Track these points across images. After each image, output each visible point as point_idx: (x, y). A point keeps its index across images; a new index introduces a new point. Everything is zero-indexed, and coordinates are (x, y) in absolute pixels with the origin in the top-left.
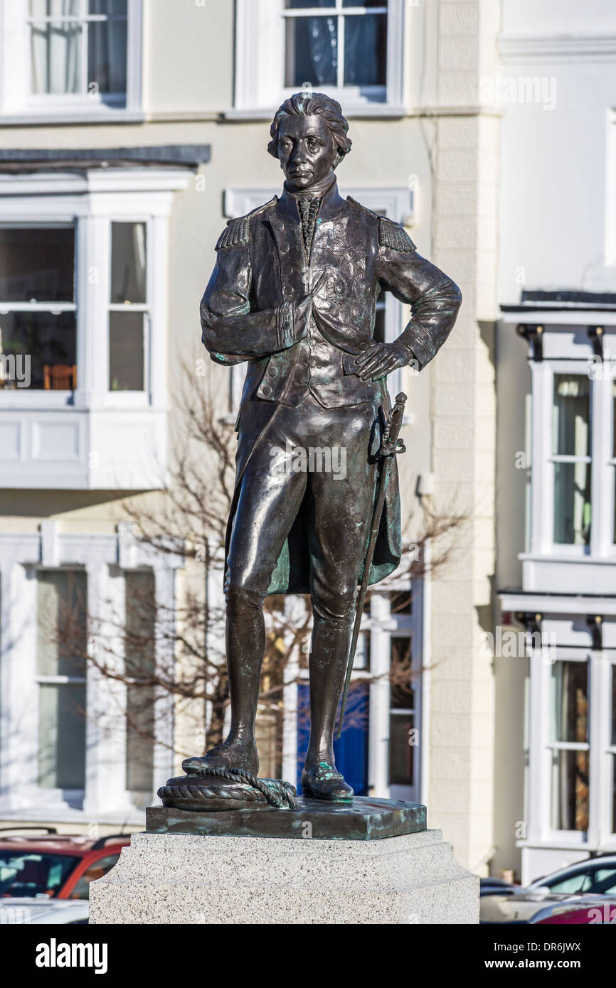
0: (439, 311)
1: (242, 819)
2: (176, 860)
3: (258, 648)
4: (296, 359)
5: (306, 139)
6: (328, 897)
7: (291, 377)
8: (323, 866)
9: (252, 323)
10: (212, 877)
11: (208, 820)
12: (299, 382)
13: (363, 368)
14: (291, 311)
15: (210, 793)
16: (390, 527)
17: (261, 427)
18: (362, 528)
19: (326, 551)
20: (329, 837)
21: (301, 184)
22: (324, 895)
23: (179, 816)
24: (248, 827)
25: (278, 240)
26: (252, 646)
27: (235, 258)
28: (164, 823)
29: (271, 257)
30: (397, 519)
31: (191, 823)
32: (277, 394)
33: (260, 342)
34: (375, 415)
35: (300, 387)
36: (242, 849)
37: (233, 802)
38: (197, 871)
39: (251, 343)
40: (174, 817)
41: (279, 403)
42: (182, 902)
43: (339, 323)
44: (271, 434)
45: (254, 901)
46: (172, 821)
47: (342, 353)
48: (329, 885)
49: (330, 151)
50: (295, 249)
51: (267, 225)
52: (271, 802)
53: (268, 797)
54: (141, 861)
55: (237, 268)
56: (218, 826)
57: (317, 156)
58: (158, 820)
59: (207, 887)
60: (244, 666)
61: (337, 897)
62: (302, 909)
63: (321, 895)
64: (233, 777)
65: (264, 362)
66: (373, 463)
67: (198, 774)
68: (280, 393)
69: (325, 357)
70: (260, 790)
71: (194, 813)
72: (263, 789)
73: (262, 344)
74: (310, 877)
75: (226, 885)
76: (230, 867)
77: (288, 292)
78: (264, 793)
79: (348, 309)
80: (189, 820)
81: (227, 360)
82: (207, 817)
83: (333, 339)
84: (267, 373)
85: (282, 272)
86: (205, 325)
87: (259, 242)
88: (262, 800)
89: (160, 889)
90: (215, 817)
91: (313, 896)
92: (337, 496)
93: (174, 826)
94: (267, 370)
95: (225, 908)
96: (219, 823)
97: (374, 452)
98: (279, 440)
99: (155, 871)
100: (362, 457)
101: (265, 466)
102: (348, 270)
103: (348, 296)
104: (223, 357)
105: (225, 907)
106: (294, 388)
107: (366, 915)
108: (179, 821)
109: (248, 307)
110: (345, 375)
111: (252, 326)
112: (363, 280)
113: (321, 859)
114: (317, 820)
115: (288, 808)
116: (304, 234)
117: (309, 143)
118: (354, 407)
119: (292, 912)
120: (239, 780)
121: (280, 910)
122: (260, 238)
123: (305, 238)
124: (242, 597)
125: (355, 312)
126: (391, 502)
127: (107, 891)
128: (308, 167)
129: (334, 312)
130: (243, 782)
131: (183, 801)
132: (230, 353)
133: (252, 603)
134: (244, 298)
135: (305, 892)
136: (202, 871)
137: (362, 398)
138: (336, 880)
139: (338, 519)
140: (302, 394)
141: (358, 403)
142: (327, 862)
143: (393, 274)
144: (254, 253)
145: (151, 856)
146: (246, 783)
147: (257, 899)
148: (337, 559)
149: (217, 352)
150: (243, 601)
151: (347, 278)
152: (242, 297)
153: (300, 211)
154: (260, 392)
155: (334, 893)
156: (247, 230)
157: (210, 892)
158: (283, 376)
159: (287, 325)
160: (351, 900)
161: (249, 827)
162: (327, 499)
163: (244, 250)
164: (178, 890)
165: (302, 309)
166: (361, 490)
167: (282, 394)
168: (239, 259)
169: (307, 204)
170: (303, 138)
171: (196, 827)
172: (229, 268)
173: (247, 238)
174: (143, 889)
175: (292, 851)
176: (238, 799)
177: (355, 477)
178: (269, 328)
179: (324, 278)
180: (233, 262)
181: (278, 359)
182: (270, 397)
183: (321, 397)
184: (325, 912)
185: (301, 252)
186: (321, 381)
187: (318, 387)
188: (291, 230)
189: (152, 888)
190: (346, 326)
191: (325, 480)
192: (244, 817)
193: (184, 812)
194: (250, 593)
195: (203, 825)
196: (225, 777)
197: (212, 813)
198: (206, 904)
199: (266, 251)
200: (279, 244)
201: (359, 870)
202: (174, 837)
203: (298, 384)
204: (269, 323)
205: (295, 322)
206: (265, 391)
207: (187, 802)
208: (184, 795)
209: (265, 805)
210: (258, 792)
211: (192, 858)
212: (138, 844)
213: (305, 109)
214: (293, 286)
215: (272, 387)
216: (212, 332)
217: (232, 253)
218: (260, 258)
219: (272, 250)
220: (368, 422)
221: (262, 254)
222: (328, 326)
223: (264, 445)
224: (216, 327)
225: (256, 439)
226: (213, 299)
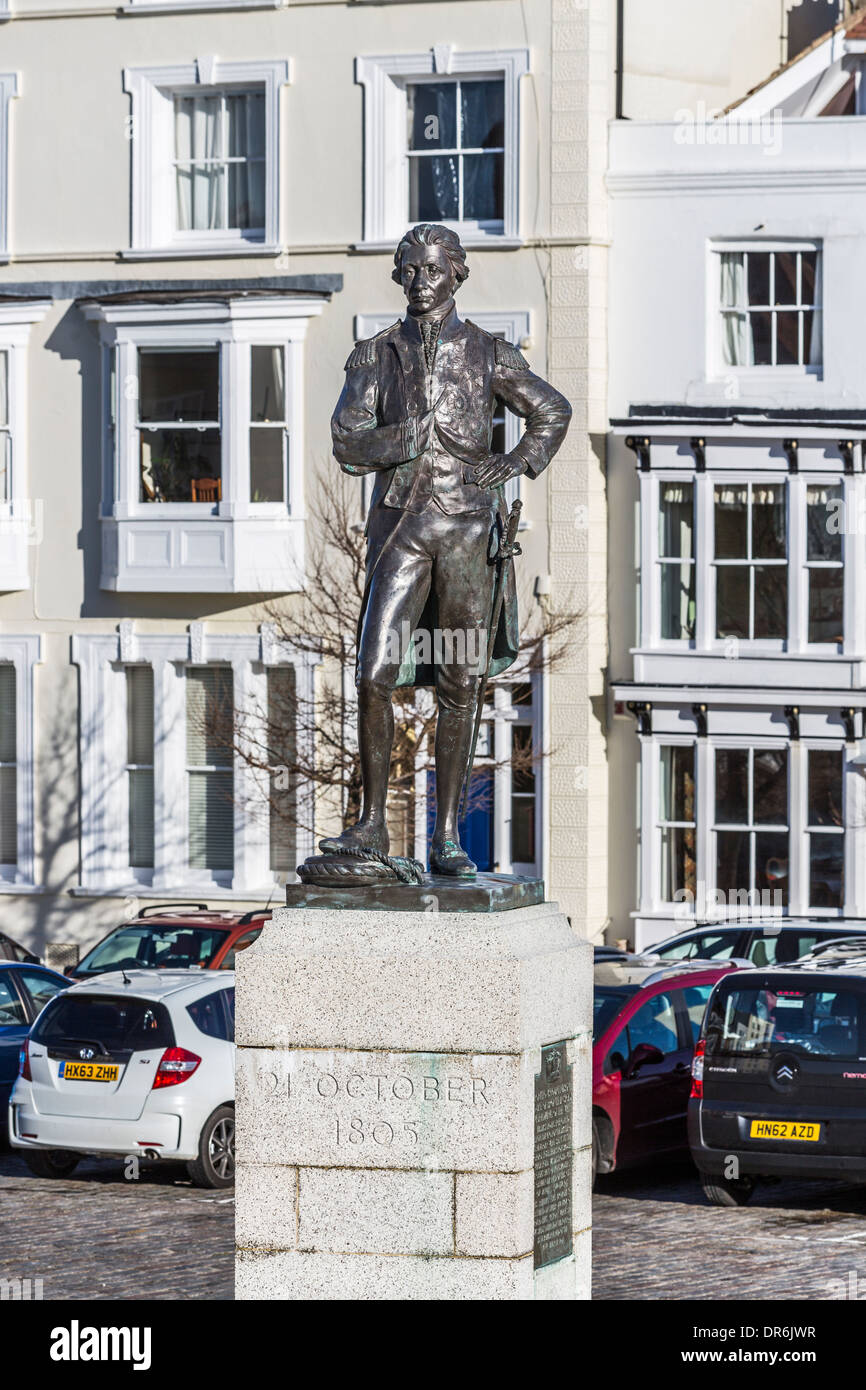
0: (551, 424)
1: (375, 895)
2: (314, 931)
3: (387, 736)
4: (420, 469)
5: (427, 267)
6: (455, 965)
7: (416, 486)
8: (450, 936)
9: (379, 436)
10: (347, 948)
11: (343, 896)
12: (423, 491)
13: (482, 477)
14: (415, 425)
15: (345, 871)
16: (508, 623)
17: (388, 533)
18: (481, 625)
20: (455, 910)
21: (423, 308)
22: (451, 962)
23: (317, 892)
24: (380, 901)
25: (402, 359)
26: (382, 737)
27: (362, 377)
28: (304, 899)
29: (396, 375)
30: (515, 616)
31: (328, 898)
32: (403, 502)
33: (386, 453)
34: (493, 520)
35: (425, 495)
36: (375, 921)
37: (366, 879)
38: (334, 942)
39: (379, 455)
40: (311, 892)
41: (404, 510)
42: (321, 971)
43: (459, 436)
44: (398, 538)
45: (387, 969)
46: (310, 897)
47: (463, 463)
48: (455, 954)
49: (450, 277)
50: (418, 368)
51: (392, 346)
52: (401, 878)
53: (398, 873)
54: (282, 934)
55: (365, 386)
56: (353, 900)
57: (437, 283)
58: (297, 896)
59: (343, 956)
60: (375, 753)
61: (463, 965)
62: (431, 975)
63: (448, 963)
65: (390, 472)
66: (492, 565)
67: (333, 853)
68: (405, 501)
69: (446, 467)
70: (391, 867)
71: (330, 889)
72: (393, 866)
73: (388, 456)
74: (438, 947)
75: (360, 955)
76: (363, 939)
77: (412, 408)
78: (394, 870)
79: (467, 423)
81: (358, 471)
82: (342, 892)
83: (454, 451)
84: (393, 483)
85: (406, 389)
86: (335, 438)
87: (385, 362)
88: (392, 877)
89: (301, 958)
90: (349, 892)
91: (441, 963)
92: (459, 595)
93: (312, 901)
94: (394, 480)
96: (354, 898)
97: (492, 555)
98: (406, 544)
99: (295, 943)
100: (481, 559)
101: (393, 568)
102: (467, 387)
103: (467, 411)
104: (353, 468)
105: (360, 974)
106: (418, 496)
108: (317, 896)
109: (375, 421)
111: (380, 440)
112: (481, 397)
113: (448, 929)
114: (443, 894)
115: (416, 883)
116: (426, 354)
117: (430, 271)
118: (473, 513)
119: (421, 980)
120: (371, 858)
121: (410, 978)
122: (385, 358)
123: (427, 358)
124: (372, 690)
125: (473, 426)
126: (509, 600)
127: (252, 959)
128: (429, 292)
129: (454, 426)
130: (375, 860)
131: (320, 878)
132: (359, 465)
133: (382, 695)
134: (371, 414)
135: (433, 960)
136: (338, 942)
137: (481, 504)
138: (461, 949)
139: (459, 617)
140: (426, 502)
141: (477, 509)
142: (453, 932)
143: (508, 390)
144: (380, 373)
145: (292, 928)
146: (378, 861)
147: (389, 966)
149: (347, 463)
150: (372, 693)
151: (466, 395)
152: (369, 412)
153: (423, 333)
154: (387, 500)
155: (460, 961)
156: (374, 351)
157: (346, 960)
158: (408, 485)
159: (411, 438)
160: (475, 967)
161: (383, 902)
162: (449, 599)
163: (369, 370)
164: (316, 960)
165: (425, 423)
166: (481, 590)
167: (408, 502)
168: (367, 378)
169: (428, 327)
170: (424, 266)
171: (333, 902)
172: (357, 386)
173: (373, 358)
174: (284, 959)
175: (421, 922)
176: (370, 876)
177: (475, 577)
178: (395, 441)
179: (444, 394)
180: (361, 380)
181: (403, 470)
182: (396, 504)
183: (442, 504)
184: (452, 979)
185: (423, 371)
186: (443, 490)
187: (441, 495)
188: (413, 351)
189: (293, 957)
190: (466, 438)
191: (448, 581)
192: (376, 892)
193: (321, 888)
194: (379, 686)
195: (339, 900)
197: (347, 889)
198: (342, 973)
199: (391, 371)
200: (403, 364)
201: (482, 938)
202: (312, 911)
203: (422, 493)
204: (395, 437)
205: (418, 436)
206: (392, 499)
207: (323, 879)
208: (321, 873)
209: (396, 881)
210: (389, 869)
211: (329, 930)
212: (279, 918)
213: (426, 240)
214: (417, 402)
215: (398, 495)
216: (342, 445)
217: (360, 372)
218: (386, 375)
219: (397, 369)
220: (487, 526)
221: (387, 372)
222: (449, 439)
223: (391, 549)
224: (346, 441)
225: (384, 542)
226: (342, 414)
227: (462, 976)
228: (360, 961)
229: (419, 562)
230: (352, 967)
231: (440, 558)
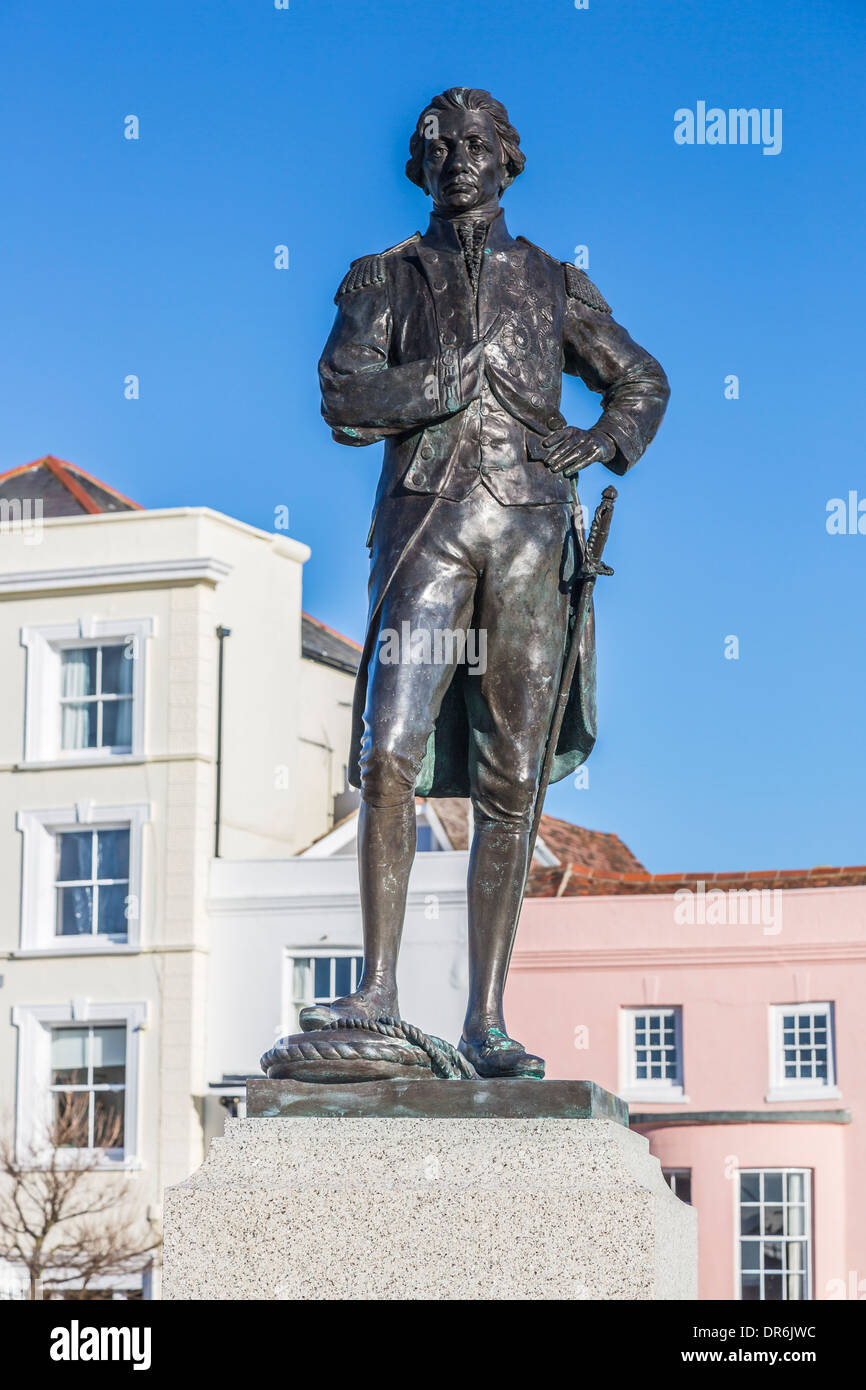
0: (646, 395)
1: (396, 1093)
2: (297, 1154)
3: (407, 849)
4: (461, 434)
5: (467, 142)
6: (541, 1202)
7: (454, 460)
8: (528, 1157)
10: (354, 1178)
11: (343, 1095)
12: (465, 466)
13: (553, 454)
14: (456, 361)
15: (350, 1051)
16: (584, 691)
17: (410, 531)
18: (550, 685)
19: (498, 718)
20: (531, 1116)
21: (461, 202)
22: (534, 1198)
23: (299, 1091)
24: (405, 1104)
25: (431, 274)
26: (399, 846)
27: (367, 303)
28: (275, 1102)
29: (420, 298)
30: (591, 681)
31: (317, 1102)
32: (434, 482)
33: (410, 405)
34: (568, 526)
35: (467, 474)
36: (398, 1136)
37: (383, 1066)
38: (331, 1170)
39: (398, 407)
40: (290, 1092)
41: (436, 494)
42: (311, 1216)
43: (520, 385)
44: (425, 539)
45: (424, 1211)
47: (525, 429)
48: (539, 1183)
50: (456, 285)
51: (412, 260)
52: (438, 1069)
53: (433, 1059)
54: (241, 1158)
55: (372, 314)
56: (357, 1104)
57: (483, 165)
58: (264, 1098)
59: (349, 1191)
60: (387, 875)
61: (556, 1201)
62: (500, 1220)
63: (529, 1199)
64: (383, 1028)
65: (412, 441)
66: (566, 593)
67: (327, 1028)
68: (438, 482)
69: (501, 433)
70: (423, 1047)
71: (322, 1085)
72: (428, 1047)
73: (413, 408)
74: (508, 1174)
75: (378, 1188)
76: (381, 1163)
77: (448, 342)
78: (429, 1053)
79: (532, 369)
80: (313, 1096)
81: (360, 435)
82: (340, 1090)
83: (512, 407)
84: (418, 454)
85: (439, 313)
86: (327, 388)
87: (402, 281)
88: (424, 1065)
89: (276, 1195)
90: (354, 1091)
91: (518, 1200)
92: (517, 636)
93: (290, 1106)
94: (419, 450)
95: (378, 1223)
96: (360, 1099)
97: (567, 577)
98: (437, 547)
99: (265, 1172)
100: (552, 582)
101: (418, 583)
102: (530, 317)
103: (532, 351)
104: (354, 432)
105: (378, 1221)
106: (458, 474)
107: (603, 1228)
108: (297, 1098)
109: (386, 363)
110: (530, 459)
111: (399, 383)
112: (549, 335)
113: (524, 1146)
114: (512, 1090)
116: (468, 266)
117: (470, 147)
118: (541, 507)
119: (485, 1226)
120: (392, 1032)
121: (465, 1224)
122: (402, 276)
123: (469, 270)
124: (390, 765)
125: (541, 377)
126: (586, 654)
127: (192, 1200)
129: (514, 370)
130: (397, 1036)
131: (305, 1066)
132: (366, 425)
133: (403, 777)
134: (382, 354)
135: (504, 1194)
136: (338, 1169)
137: (552, 496)
138: (549, 1176)
139: (518, 670)
140: (470, 482)
141: (547, 501)
142: (534, 1150)
143: (585, 339)
144: (394, 296)
145: (258, 1149)
146: (401, 1038)
147: (428, 1207)
148: (516, 729)
149: (344, 425)
150: (391, 773)
151: (529, 328)
152: (379, 352)
153: (461, 237)
154: (409, 479)
155: (551, 1194)
156: (383, 268)
157: (353, 1198)
158: (442, 457)
159: (451, 379)
160: (577, 1204)
161: (409, 1105)
162: (502, 640)
163: (379, 293)
164: (303, 1196)
165: (470, 359)
166: (549, 629)
167: (442, 483)
168: (374, 304)
170: (464, 139)
171: (323, 1107)
172: (359, 316)
173: (382, 276)
174: (248, 1197)
175: (476, 1136)
176: (390, 1061)
177: (542, 608)
178: (424, 385)
180: (364, 308)
181: (435, 435)
182: (424, 487)
183: (495, 488)
184: (537, 1224)
185: (464, 288)
186: (497, 467)
187: (493, 475)
188: (448, 262)
189: (263, 1194)
190: (530, 391)
191: (501, 610)
192: (399, 1089)
193: (305, 1085)
194: (401, 760)
195: (335, 1103)
196: (371, 1029)
197: (349, 1085)
198: (348, 1217)
199: (413, 291)
200: (432, 281)
201: (584, 1160)
202: (292, 1121)
203: (464, 469)
204: (425, 379)
205: (461, 377)
206: (416, 480)
207: (312, 1067)
208: (308, 1056)
209: (427, 1073)
210: (420, 1051)
211: (322, 1151)
212: (235, 1132)
213: (466, 103)
214: (456, 332)
215: (426, 473)
216: (337, 396)
217: (363, 296)
218: (403, 299)
219: (421, 290)
220: (560, 530)
221: (406, 294)
222: (505, 388)
223: (415, 555)
224: (345, 389)
225: (403, 546)
226: (337, 354)
227: (555, 1221)
228: (378, 1198)
229: (459, 578)
230: (365, 1207)
231: (491, 572)
